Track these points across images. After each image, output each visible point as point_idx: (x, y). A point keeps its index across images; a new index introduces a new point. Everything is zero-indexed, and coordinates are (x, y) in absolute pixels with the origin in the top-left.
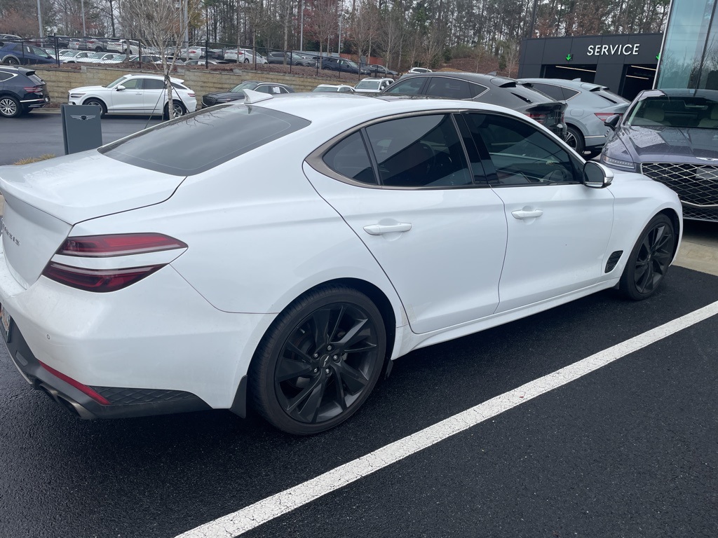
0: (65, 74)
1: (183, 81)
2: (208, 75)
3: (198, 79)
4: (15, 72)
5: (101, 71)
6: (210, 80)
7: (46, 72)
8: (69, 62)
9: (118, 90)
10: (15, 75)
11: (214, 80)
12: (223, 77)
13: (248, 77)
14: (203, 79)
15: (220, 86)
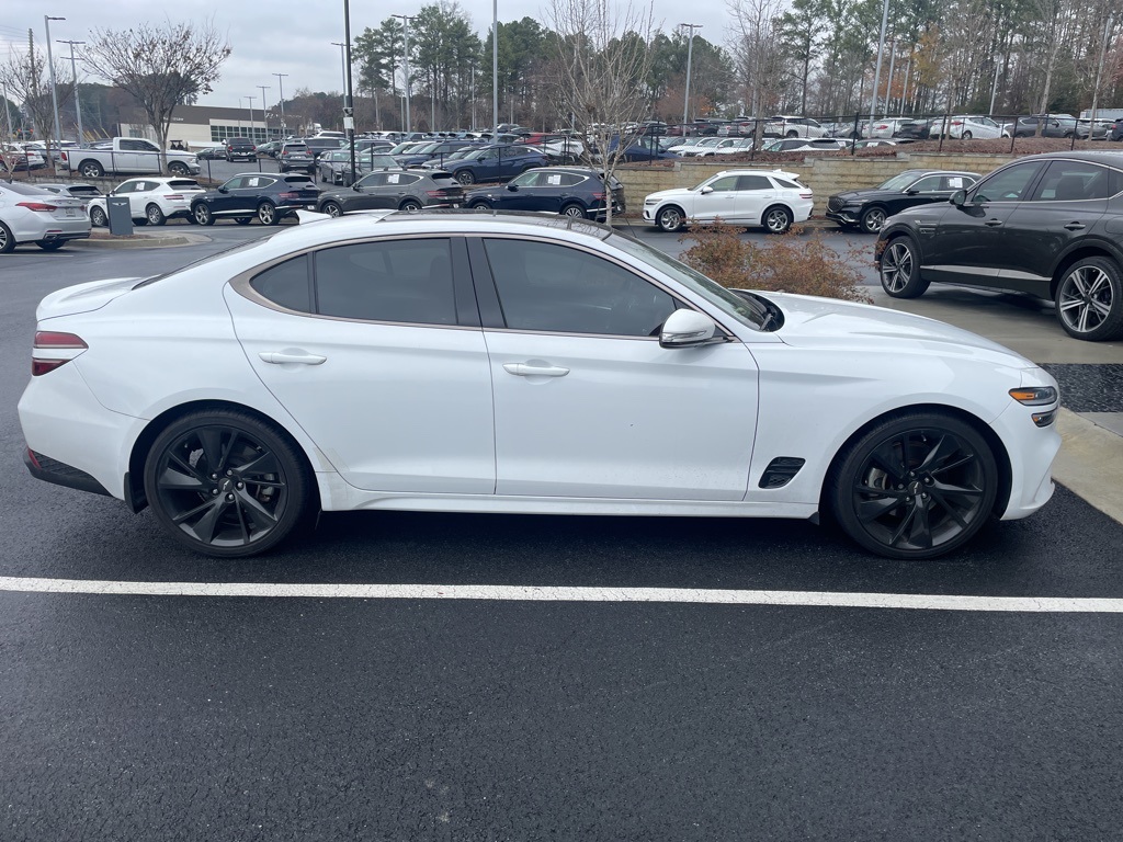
0: (655, 174)
1: (796, 176)
2: (851, 165)
3: (833, 171)
4: (586, 174)
5: (698, 168)
6: (853, 171)
7: (632, 172)
8: (707, 155)
9: (703, 193)
10: (587, 178)
11: (860, 172)
12: (876, 165)
13: (920, 164)
14: (840, 171)
15: (868, 180)
